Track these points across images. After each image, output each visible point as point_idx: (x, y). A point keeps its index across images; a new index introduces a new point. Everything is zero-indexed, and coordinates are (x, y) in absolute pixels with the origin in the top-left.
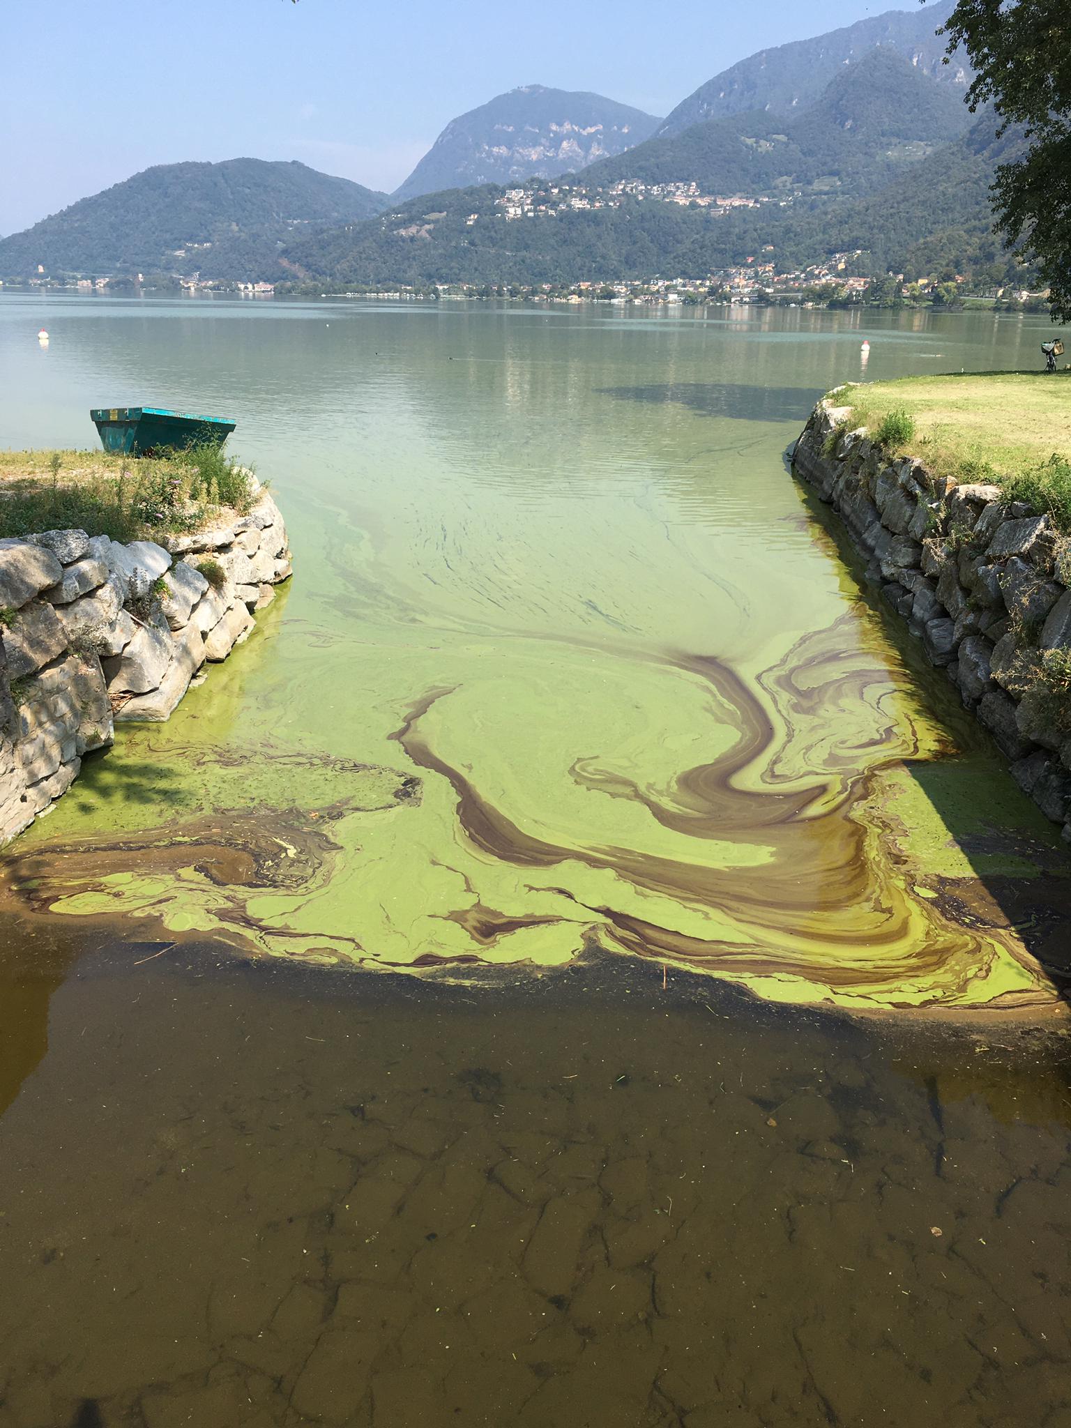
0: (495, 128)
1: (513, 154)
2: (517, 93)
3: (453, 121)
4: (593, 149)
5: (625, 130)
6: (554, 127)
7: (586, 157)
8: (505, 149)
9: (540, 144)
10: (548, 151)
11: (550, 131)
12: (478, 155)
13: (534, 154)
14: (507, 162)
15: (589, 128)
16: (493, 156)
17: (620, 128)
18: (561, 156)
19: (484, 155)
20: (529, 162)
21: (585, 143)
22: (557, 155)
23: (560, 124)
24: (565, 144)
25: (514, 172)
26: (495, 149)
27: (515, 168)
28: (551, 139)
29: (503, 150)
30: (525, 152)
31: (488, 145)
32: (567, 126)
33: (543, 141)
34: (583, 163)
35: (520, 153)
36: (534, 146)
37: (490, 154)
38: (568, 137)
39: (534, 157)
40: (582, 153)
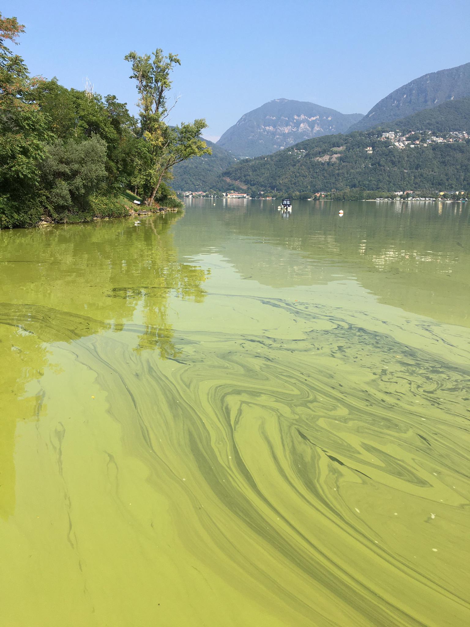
0: (266, 118)
1: (276, 130)
2: (274, 102)
3: (245, 115)
4: (315, 127)
5: (330, 119)
6: (296, 117)
7: (312, 131)
8: (272, 127)
9: (290, 125)
10: (293, 129)
11: (294, 119)
12: (259, 130)
13: (286, 130)
14: (274, 134)
15: (312, 118)
16: (266, 131)
17: (327, 118)
18: (300, 130)
19: (262, 131)
20: (284, 134)
21: (312, 125)
22: (298, 130)
23: (299, 116)
24: (302, 125)
25: (277, 139)
26: (267, 128)
27: (278, 136)
28: (295, 123)
29: (271, 128)
30: (282, 129)
31: (263, 125)
32: (302, 117)
33: (291, 123)
34: (311, 134)
35: (280, 129)
36: (287, 126)
37: (265, 130)
38: (303, 121)
39: (287, 131)
40: (310, 129)
